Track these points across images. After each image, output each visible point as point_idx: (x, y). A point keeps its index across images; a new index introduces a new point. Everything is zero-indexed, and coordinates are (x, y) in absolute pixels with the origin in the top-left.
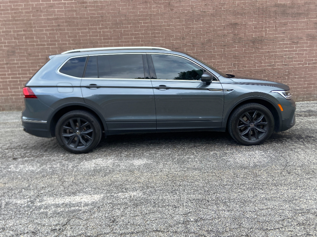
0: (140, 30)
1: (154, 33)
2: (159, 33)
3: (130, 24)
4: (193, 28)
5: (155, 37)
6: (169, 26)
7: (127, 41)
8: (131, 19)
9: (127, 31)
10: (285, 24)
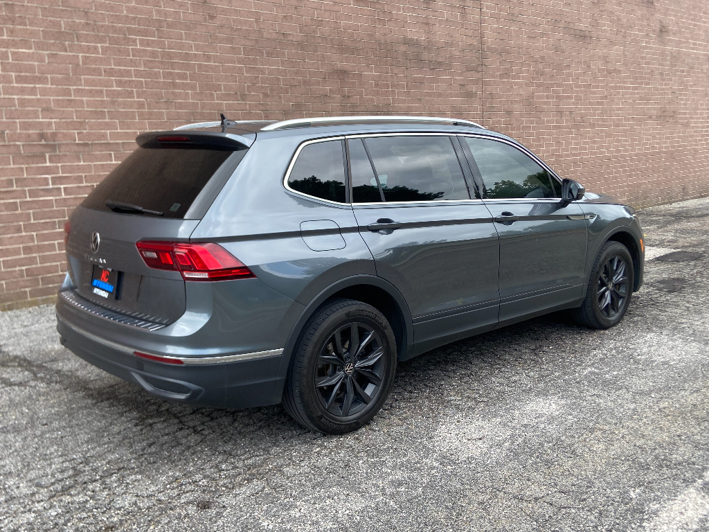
0: (132, 63)
1: (171, 73)
2: (183, 77)
3: (101, 40)
4: (262, 71)
5: (174, 85)
6: (208, 58)
7: (97, 91)
8: (102, 26)
9: (95, 61)
10: (421, 82)
